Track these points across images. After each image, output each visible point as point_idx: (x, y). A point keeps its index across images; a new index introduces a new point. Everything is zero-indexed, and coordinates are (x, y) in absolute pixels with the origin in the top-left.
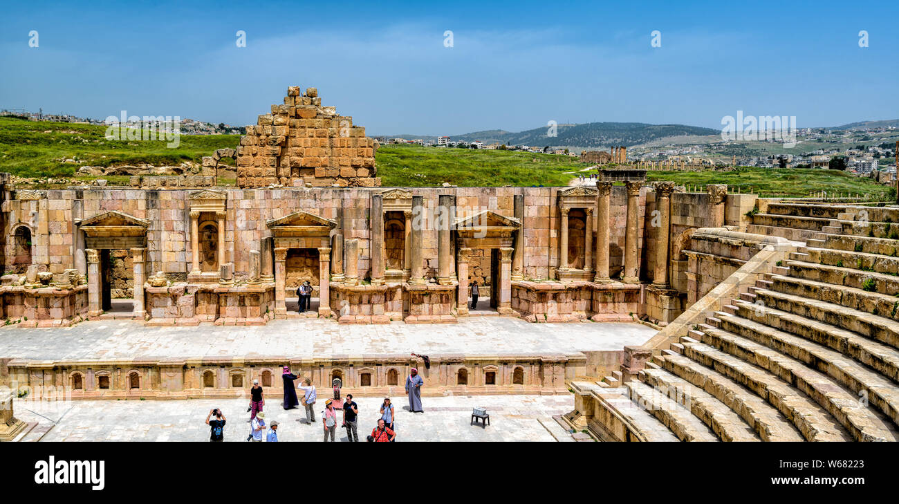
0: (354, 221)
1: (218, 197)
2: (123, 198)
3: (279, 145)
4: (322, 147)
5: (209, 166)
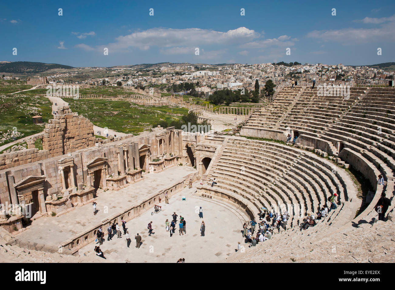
0: (109, 156)
1: (71, 160)
2: (31, 170)
3: (63, 131)
4: (76, 129)
5: (31, 144)
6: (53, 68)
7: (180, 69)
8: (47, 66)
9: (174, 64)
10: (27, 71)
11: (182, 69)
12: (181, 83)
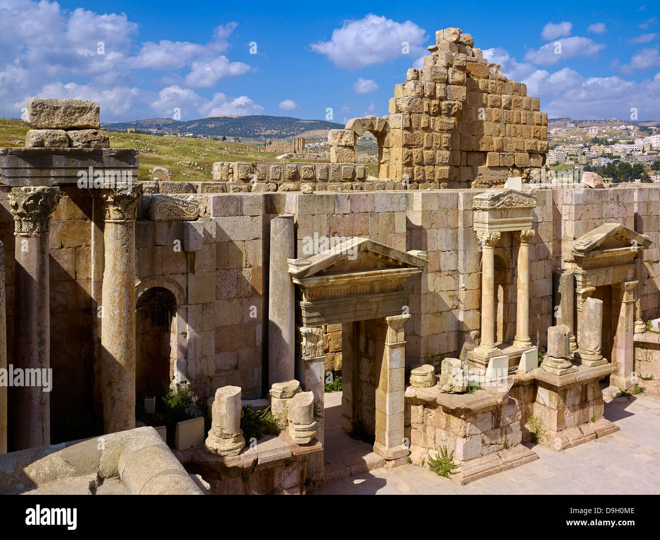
3: (454, 116)
5: (345, 146)
6: (313, 129)
7: (600, 132)
8: (303, 125)
9: (582, 121)
10: (266, 134)
11: (605, 133)
12: (608, 164)
